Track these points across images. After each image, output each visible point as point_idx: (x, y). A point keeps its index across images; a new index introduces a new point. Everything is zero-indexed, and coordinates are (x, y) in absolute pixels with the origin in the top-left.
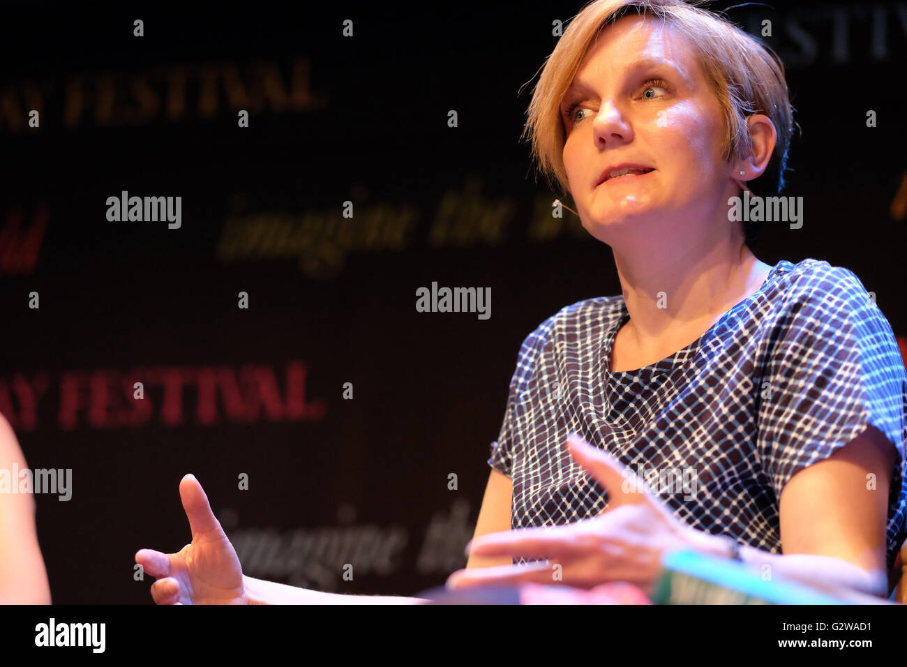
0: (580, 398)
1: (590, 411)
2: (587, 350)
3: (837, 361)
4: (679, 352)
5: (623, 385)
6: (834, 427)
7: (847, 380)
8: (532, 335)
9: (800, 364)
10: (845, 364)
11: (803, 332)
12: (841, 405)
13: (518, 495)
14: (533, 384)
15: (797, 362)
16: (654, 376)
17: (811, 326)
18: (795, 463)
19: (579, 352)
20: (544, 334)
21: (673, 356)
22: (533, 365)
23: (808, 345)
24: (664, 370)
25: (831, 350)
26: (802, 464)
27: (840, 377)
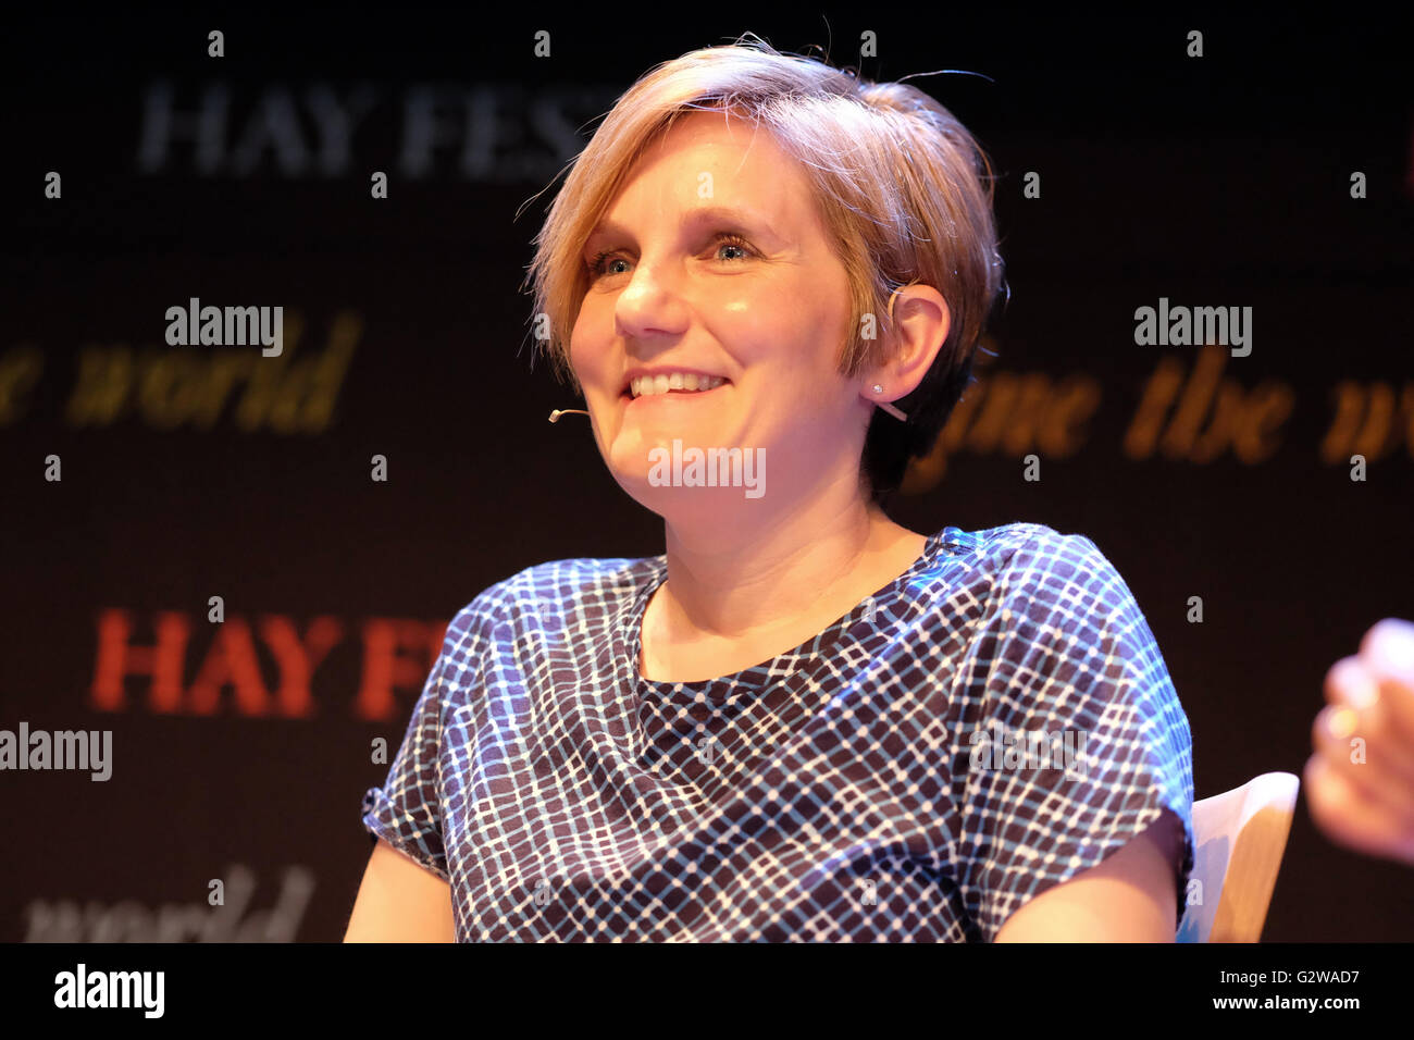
0: (586, 726)
1: (609, 749)
2: (583, 645)
3: (1096, 701)
4: (779, 658)
5: (675, 706)
6: (1102, 813)
7: (1117, 734)
8: (464, 612)
9: (1034, 704)
10: (1110, 707)
11: (1037, 649)
12: (1111, 777)
13: (478, 888)
14: (477, 693)
15: (1028, 702)
16: (733, 694)
17: (1047, 640)
18: (1040, 874)
19: (570, 649)
20: (491, 610)
21: (768, 664)
22: (474, 662)
23: (1046, 672)
24: (752, 686)
25: (1084, 683)
26: (1054, 876)
27: (1103, 730)
